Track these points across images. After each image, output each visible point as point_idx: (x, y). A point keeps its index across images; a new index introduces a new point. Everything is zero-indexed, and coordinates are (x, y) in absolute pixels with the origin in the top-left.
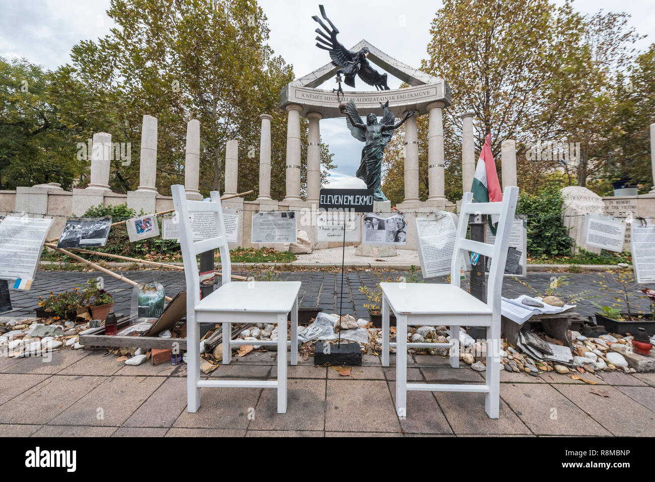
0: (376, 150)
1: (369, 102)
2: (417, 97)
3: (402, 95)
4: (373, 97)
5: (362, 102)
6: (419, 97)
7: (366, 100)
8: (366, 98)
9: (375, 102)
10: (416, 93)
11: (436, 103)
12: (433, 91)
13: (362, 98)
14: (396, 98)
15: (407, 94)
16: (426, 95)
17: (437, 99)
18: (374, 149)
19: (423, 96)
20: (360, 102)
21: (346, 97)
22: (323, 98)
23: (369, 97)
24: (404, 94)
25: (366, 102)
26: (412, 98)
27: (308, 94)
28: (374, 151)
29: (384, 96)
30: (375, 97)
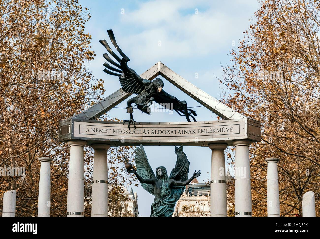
0: (165, 208)
1: (166, 135)
2: (219, 133)
3: (203, 129)
4: (171, 129)
5: (158, 135)
6: (222, 133)
7: (162, 132)
8: (162, 129)
9: (172, 135)
10: (219, 128)
11: (239, 142)
12: (235, 129)
13: (157, 130)
14: (196, 131)
15: (208, 128)
16: (229, 132)
17: (241, 138)
18: (161, 207)
19: (226, 132)
20: (155, 135)
21: (139, 129)
22: (111, 131)
23: (166, 129)
24: (206, 128)
25: (162, 135)
26: (214, 133)
27: (93, 127)
28: (162, 210)
29: (183, 129)
30: (173, 129)
